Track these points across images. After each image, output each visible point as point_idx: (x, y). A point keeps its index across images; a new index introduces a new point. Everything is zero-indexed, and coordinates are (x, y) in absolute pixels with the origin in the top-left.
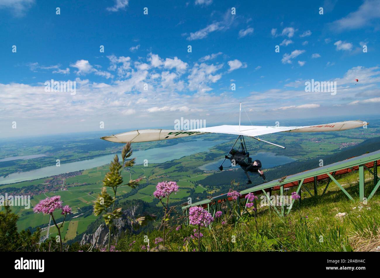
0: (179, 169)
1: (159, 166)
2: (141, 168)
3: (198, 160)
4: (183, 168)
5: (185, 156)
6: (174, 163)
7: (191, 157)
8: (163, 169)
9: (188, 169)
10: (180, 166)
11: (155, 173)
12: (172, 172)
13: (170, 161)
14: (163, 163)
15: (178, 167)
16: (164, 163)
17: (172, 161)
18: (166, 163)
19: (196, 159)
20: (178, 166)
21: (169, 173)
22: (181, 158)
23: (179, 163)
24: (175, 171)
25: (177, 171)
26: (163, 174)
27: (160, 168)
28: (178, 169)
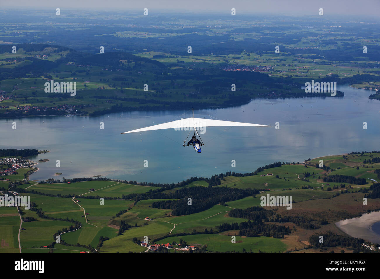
0: (246, 220)
1: (152, 194)
2: (70, 197)
3: (340, 190)
4: (264, 217)
5: (278, 165)
6: (225, 189)
7: (305, 170)
8: (169, 211)
9: (287, 225)
10: (250, 206)
11: (130, 227)
12: (211, 232)
13: (207, 180)
14: (173, 186)
15: (240, 211)
16: (178, 186)
17: (216, 180)
18: (188, 187)
19: (332, 185)
20: (244, 207)
21: (195, 233)
22: (260, 170)
23: (244, 194)
24: (225, 228)
25: (235, 227)
26: (168, 236)
27: (156, 206)
28: (239, 221)
